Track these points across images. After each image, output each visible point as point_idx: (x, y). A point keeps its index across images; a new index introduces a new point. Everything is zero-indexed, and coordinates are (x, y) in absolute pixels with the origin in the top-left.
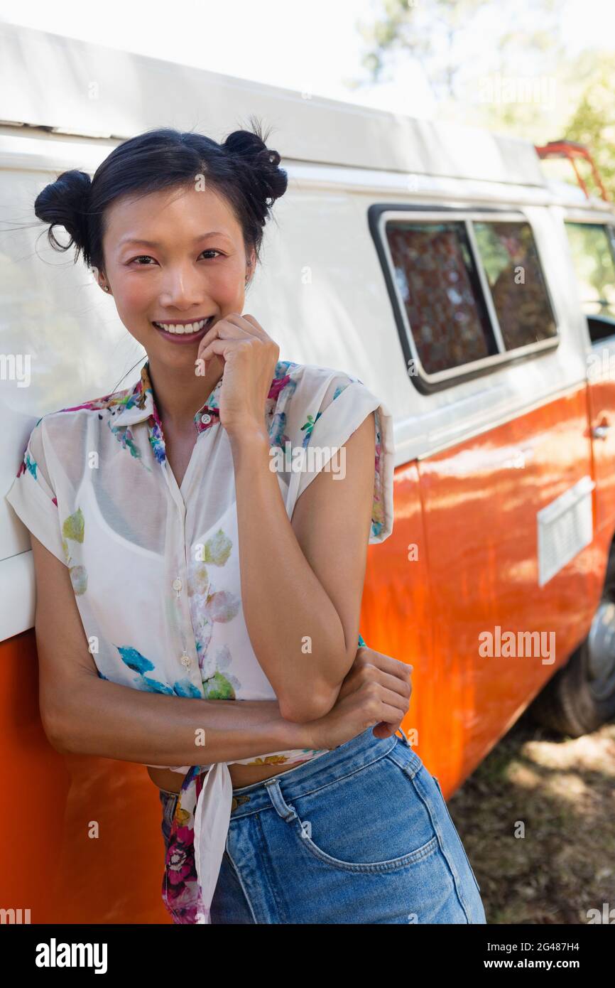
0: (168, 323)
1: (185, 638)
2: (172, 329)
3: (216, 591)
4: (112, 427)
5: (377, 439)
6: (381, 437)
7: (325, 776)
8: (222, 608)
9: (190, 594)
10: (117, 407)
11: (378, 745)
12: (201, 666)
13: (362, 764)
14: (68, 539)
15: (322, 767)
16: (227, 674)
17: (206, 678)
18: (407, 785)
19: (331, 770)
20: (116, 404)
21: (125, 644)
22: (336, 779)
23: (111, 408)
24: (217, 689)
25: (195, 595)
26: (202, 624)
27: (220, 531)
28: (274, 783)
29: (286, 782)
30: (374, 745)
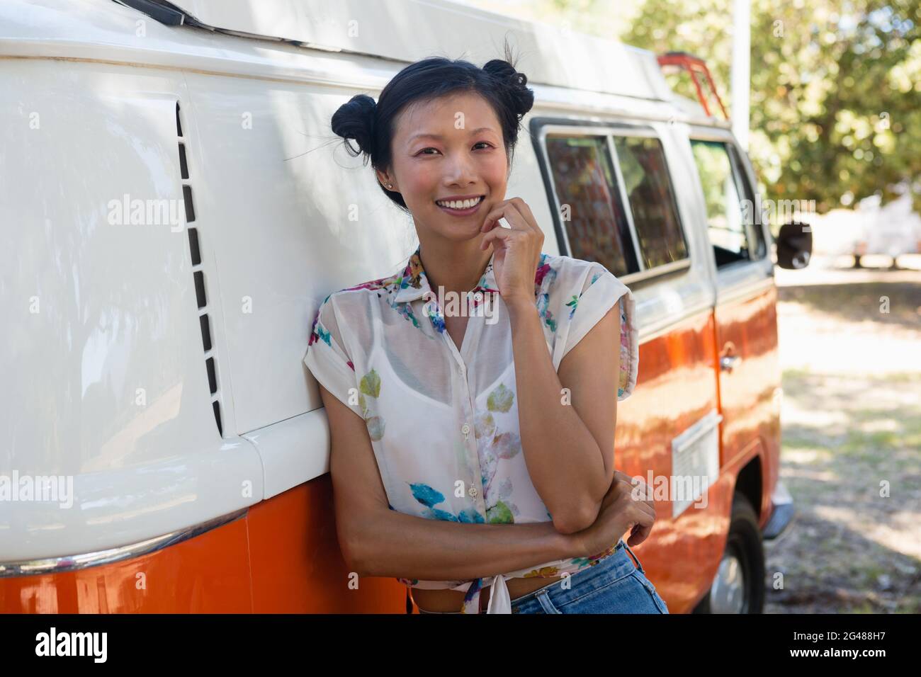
0: (450, 200)
1: (473, 473)
2: (453, 205)
3: (502, 432)
4: (391, 303)
5: (622, 320)
6: (626, 318)
7: (587, 586)
8: (507, 447)
9: (477, 436)
10: (393, 286)
11: (625, 565)
12: (485, 497)
13: (615, 578)
14: (364, 395)
15: (584, 579)
16: (508, 502)
17: (489, 507)
18: (649, 598)
19: (591, 581)
20: (391, 284)
21: (417, 481)
22: (595, 589)
23: (387, 287)
24: (498, 515)
25: (482, 438)
26: (488, 461)
27: (502, 385)
28: (543, 593)
29: (553, 592)
30: (622, 564)
